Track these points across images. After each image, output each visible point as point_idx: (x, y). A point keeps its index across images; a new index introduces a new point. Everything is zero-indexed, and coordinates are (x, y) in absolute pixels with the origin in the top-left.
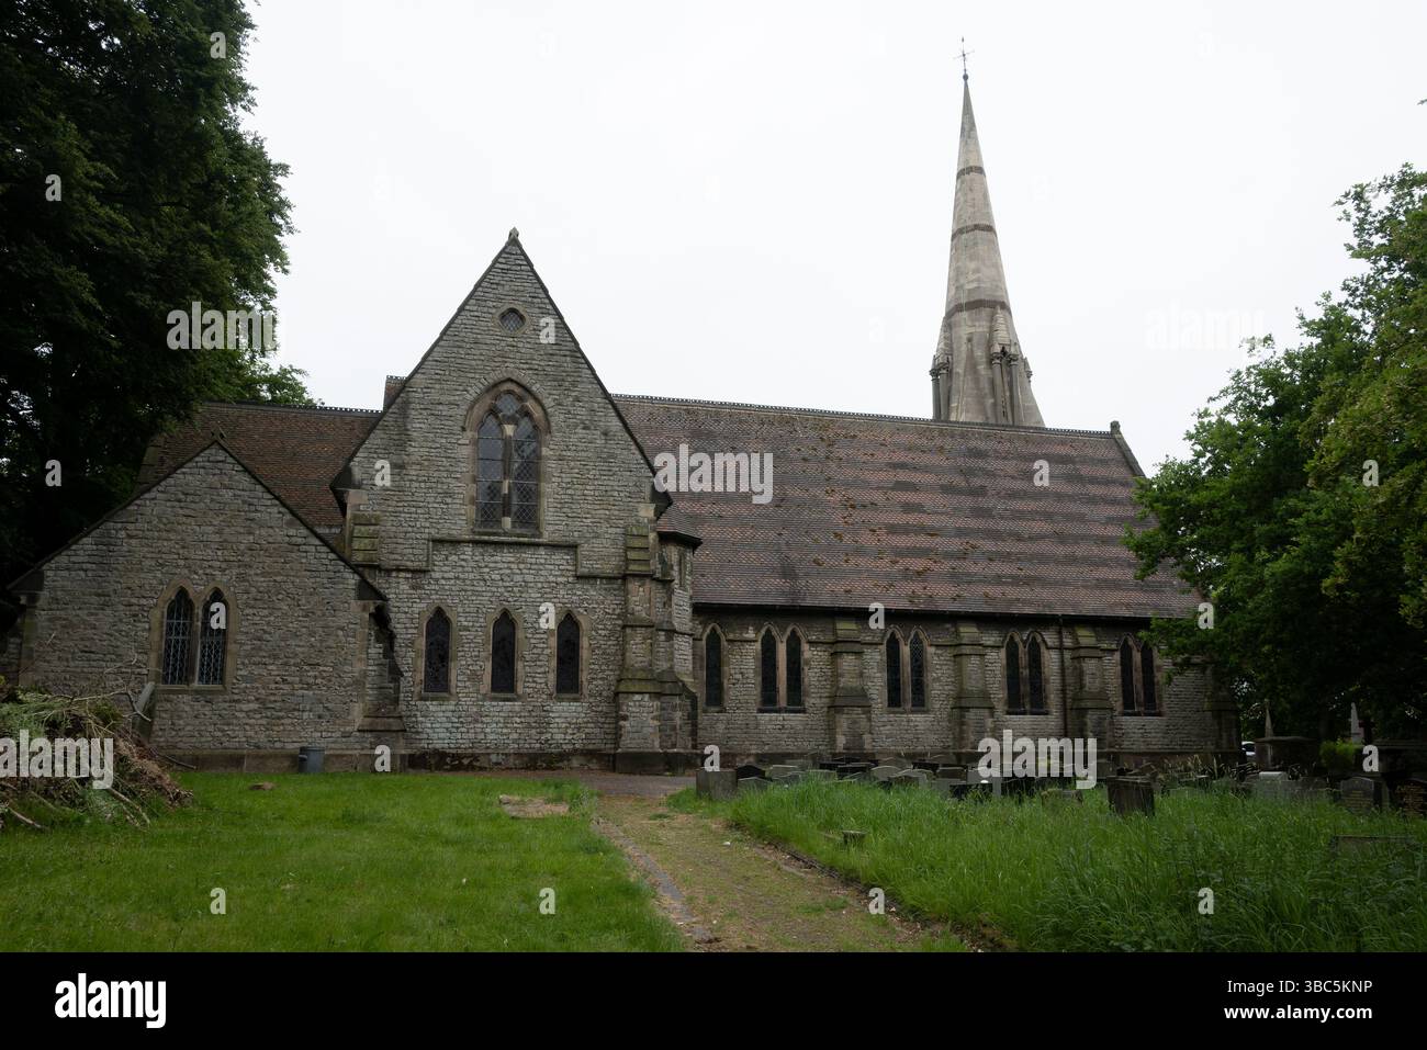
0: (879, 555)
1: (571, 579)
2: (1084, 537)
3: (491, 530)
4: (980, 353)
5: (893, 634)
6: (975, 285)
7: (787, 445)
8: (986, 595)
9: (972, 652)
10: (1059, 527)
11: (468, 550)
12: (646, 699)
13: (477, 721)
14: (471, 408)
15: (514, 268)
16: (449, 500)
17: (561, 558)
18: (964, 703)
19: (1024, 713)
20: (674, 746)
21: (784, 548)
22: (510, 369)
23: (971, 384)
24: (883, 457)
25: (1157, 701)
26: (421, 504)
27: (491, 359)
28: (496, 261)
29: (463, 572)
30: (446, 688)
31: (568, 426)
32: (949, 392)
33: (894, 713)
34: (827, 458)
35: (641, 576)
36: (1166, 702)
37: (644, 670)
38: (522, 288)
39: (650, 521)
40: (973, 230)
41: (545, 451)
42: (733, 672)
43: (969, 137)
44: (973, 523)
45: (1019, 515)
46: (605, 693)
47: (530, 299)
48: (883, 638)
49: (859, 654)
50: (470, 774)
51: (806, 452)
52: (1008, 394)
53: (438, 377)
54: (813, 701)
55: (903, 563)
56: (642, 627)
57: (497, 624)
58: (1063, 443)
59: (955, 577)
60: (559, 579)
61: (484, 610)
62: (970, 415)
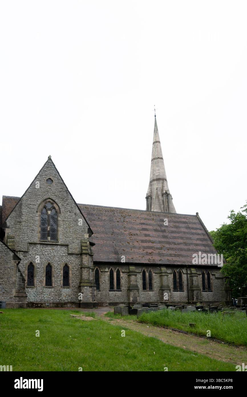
0: (140, 248)
1: (67, 255)
2: (192, 244)
3: (45, 241)
4: (160, 193)
5: (144, 270)
6: (158, 174)
7: (113, 217)
8: (168, 259)
9: (165, 275)
10: (185, 241)
11: (39, 246)
12: (88, 288)
13: (42, 294)
14: (39, 206)
15: (50, 166)
16: (33, 232)
17: (64, 249)
18: (163, 289)
19: (178, 291)
20: (94, 301)
21: (115, 246)
22: (49, 195)
23: (157, 202)
24: (138, 221)
25: (211, 288)
26: (26, 233)
27: (44, 192)
28: (45, 164)
29: (37, 252)
30: (33, 285)
31: (65, 212)
32: (151, 203)
33: (145, 291)
34: (124, 221)
35: (86, 254)
36: (213, 288)
37: (87, 280)
38: (52, 172)
39: (88, 239)
40: (157, 159)
41: (59, 219)
42: (102, 280)
43: (156, 133)
44: (163, 240)
45: (174, 238)
46: (76, 286)
47: (54, 176)
48: (141, 271)
49: (136, 275)
50: (41, 309)
51: (118, 220)
52: (167, 204)
53: (30, 197)
54: (123, 288)
55: (146, 251)
56: (87, 268)
57: (47, 267)
58: (184, 218)
59: (160, 254)
60: (64, 255)
61: (43, 263)
62: (157, 210)
